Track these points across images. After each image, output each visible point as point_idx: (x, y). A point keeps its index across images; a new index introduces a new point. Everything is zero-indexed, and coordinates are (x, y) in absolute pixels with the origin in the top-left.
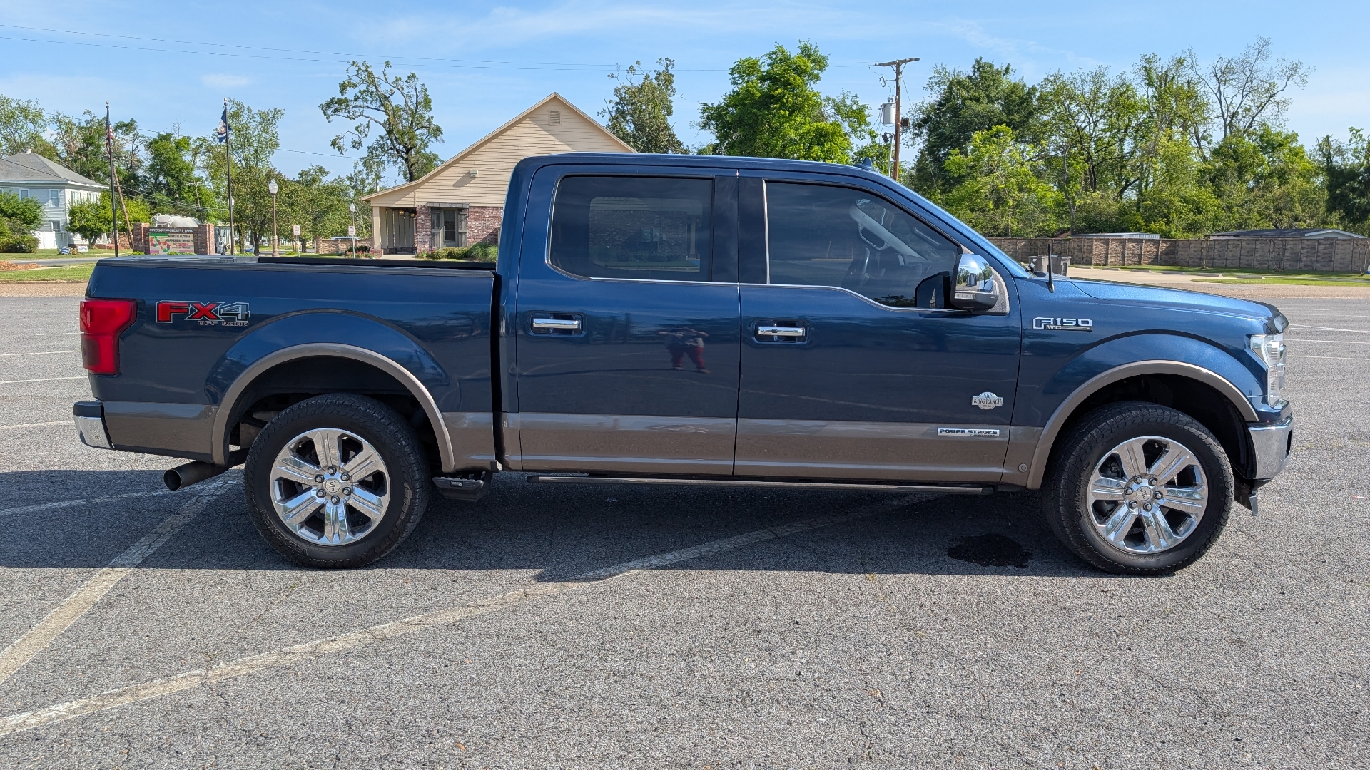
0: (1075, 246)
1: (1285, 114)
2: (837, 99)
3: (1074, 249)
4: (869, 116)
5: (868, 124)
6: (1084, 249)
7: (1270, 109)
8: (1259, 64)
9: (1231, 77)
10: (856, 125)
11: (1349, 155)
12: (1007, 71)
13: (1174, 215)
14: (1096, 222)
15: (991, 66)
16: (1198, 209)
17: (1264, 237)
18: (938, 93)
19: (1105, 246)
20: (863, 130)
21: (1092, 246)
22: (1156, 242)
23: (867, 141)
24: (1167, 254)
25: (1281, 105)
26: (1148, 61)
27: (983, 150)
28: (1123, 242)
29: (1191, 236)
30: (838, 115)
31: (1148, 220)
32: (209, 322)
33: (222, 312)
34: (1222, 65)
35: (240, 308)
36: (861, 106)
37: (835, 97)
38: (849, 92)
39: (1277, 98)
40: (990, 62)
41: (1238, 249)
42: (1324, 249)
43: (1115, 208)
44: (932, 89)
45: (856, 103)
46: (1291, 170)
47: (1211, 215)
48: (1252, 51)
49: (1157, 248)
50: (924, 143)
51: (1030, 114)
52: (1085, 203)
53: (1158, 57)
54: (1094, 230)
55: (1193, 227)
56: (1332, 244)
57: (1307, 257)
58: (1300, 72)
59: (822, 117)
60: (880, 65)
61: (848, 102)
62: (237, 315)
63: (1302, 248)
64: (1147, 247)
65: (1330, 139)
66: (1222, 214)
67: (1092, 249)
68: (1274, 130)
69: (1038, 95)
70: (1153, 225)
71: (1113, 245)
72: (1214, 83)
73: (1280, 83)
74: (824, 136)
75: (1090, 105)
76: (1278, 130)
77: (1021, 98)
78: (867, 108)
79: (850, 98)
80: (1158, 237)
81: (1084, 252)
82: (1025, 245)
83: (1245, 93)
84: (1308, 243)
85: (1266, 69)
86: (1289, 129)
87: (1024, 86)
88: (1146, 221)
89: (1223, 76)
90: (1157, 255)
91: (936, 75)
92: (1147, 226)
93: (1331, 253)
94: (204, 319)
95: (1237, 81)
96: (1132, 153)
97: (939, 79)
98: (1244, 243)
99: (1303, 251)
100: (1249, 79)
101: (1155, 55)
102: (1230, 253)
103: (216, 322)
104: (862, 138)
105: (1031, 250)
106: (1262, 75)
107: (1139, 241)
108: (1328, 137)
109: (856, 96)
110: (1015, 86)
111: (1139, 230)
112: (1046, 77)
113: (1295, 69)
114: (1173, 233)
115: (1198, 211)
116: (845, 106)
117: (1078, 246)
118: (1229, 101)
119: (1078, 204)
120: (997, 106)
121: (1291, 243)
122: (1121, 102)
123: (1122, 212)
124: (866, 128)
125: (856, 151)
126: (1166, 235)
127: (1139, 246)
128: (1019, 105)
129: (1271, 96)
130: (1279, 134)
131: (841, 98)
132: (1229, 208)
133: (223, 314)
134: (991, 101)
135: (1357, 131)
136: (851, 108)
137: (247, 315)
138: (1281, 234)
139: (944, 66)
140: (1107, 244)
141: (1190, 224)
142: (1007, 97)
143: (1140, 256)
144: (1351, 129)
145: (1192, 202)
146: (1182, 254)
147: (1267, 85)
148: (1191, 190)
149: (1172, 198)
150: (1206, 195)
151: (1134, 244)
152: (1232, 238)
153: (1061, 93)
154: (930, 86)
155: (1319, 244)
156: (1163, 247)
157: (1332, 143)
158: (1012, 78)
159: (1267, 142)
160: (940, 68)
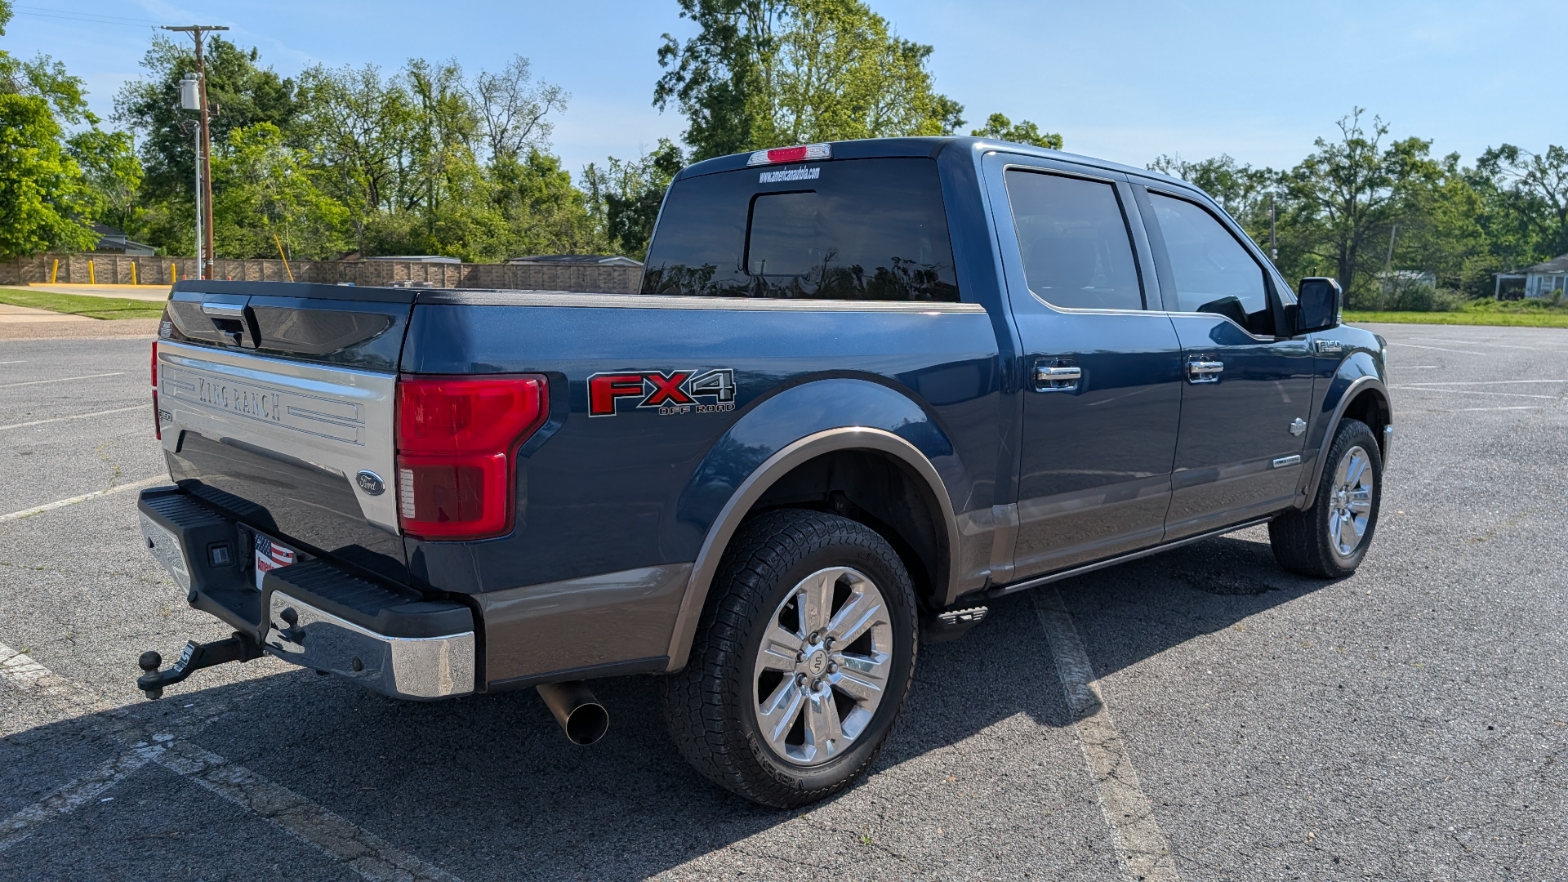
0: (372, 270)
1: (550, 139)
2: (31, 65)
3: (372, 273)
4: (84, 92)
5: (84, 104)
6: (384, 273)
7: (535, 132)
8: (521, 84)
9: (495, 94)
10: (66, 103)
11: (612, 184)
12: (253, 56)
13: (469, 238)
14: (388, 243)
15: (231, 47)
16: (490, 231)
17: (561, 263)
18: (162, 73)
19: (406, 271)
20: (76, 111)
21: (392, 270)
22: (457, 267)
23: (84, 127)
24: (469, 280)
25: (546, 129)
26: (415, 65)
27: (247, 151)
28: (425, 266)
29: (488, 261)
30: (35, 86)
31: (444, 243)
32: (677, 408)
33: (695, 389)
34: (486, 80)
35: (721, 379)
36: (70, 78)
37: (28, 62)
38: (48, 57)
39: (541, 121)
40: (230, 42)
41: (540, 275)
42: (620, 275)
43: (407, 228)
44: (153, 66)
45: (60, 72)
46: (562, 195)
47: (503, 239)
48: (513, 69)
49: (459, 273)
50: (149, 135)
51: (291, 111)
52: (374, 222)
53: (426, 63)
54: (386, 252)
55: (488, 251)
56: (625, 271)
57: (605, 283)
58: (559, 97)
59: (12, 87)
60: (168, 28)
61: (50, 71)
62: (718, 392)
63: (600, 274)
64: (449, 272)
65: (595, 167)
66: (513, 238)
67: (392, 274)
68: (542, 154)
69: (296, 90)
70: (449, 248)
71: (414, 269)
72: (480, 99)
73: (543, 106)
74: (21, 114)
75: (361, 109)
76: (545, 153)
77: (277, 91)
78: (80, 81)
79: (51, 65)
80: (458, 261)
81: (384, 278)
82: (310, 269)
83: (511, 113)
84: (605, 269)
85: (529, 90)
86: (554, 153)
87: (276, 77)
88: (441, 243)
89: (489, 91)
90: (460, 281)
91: (157, 49)
92: (443, 249)
93: (625, 279)
94: (669, 405)
95: (503, 98)
96: (411, 167)
97: (162, 54)
98: (545, 269)
99: (601, 277)
100: (513, 98)
101: (423, 61)
102: (533, 279)
103: (687, 407)
104: (76, 122)
105: (318, 274)
106: (525, 95)
107: (441, 265)
108: (592, 165)
109: (61, 63)
110: (267, 75)
111: (435, 253)
112: (305, 70)
113: (554, 93)
114: (471, 257)
115: (490, 234)
116: (45, 75)
117: (376, 270)
118: (496, 119)
119: (365, 222)
120: (247, 97)
121: (589, 269)
122: (393, 109)
123: (415, 233)
124: (80, 109)
125: (69, 139)
126: (465, 259)
127: (441, 270)
128: (277, 100)
129: (536, 119)
130: (547, 157)
131: (37, 63)
132: (518, 232)
133: (698, 392)
134: (237, 90)
135: (616, 161)
136: (54, 79)
137: (732, 391)
138: (577, 260)
139: (166, 38)
140: (409, 268)
141: (485, 248)
142: (259, 88)
143: (443, 280)
144: (610, 158)
145: (485, 224)
146: (483, 278)
147: (530, 107)
148: (483, 212)
149: (464, 219)
150: (496, 218)
151: (436, 269)
152: (531, 263)
153: (325, 91)
154: (149, 62)
155: (614, 271)
156: (465, 271)
157: (596, 172)
158: (260, 66)
159: (537, 166)
160: (160, 40)
